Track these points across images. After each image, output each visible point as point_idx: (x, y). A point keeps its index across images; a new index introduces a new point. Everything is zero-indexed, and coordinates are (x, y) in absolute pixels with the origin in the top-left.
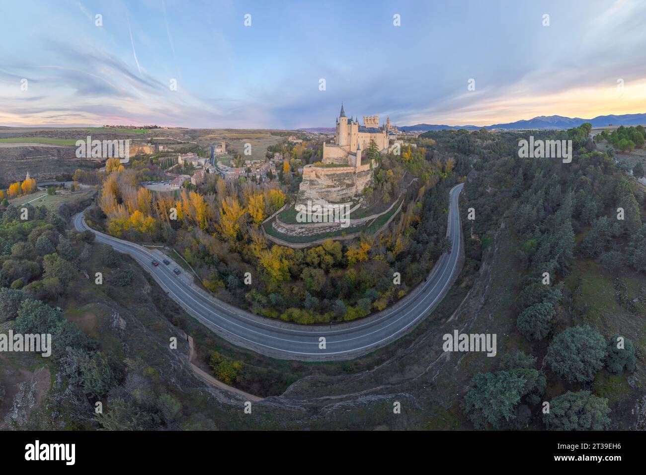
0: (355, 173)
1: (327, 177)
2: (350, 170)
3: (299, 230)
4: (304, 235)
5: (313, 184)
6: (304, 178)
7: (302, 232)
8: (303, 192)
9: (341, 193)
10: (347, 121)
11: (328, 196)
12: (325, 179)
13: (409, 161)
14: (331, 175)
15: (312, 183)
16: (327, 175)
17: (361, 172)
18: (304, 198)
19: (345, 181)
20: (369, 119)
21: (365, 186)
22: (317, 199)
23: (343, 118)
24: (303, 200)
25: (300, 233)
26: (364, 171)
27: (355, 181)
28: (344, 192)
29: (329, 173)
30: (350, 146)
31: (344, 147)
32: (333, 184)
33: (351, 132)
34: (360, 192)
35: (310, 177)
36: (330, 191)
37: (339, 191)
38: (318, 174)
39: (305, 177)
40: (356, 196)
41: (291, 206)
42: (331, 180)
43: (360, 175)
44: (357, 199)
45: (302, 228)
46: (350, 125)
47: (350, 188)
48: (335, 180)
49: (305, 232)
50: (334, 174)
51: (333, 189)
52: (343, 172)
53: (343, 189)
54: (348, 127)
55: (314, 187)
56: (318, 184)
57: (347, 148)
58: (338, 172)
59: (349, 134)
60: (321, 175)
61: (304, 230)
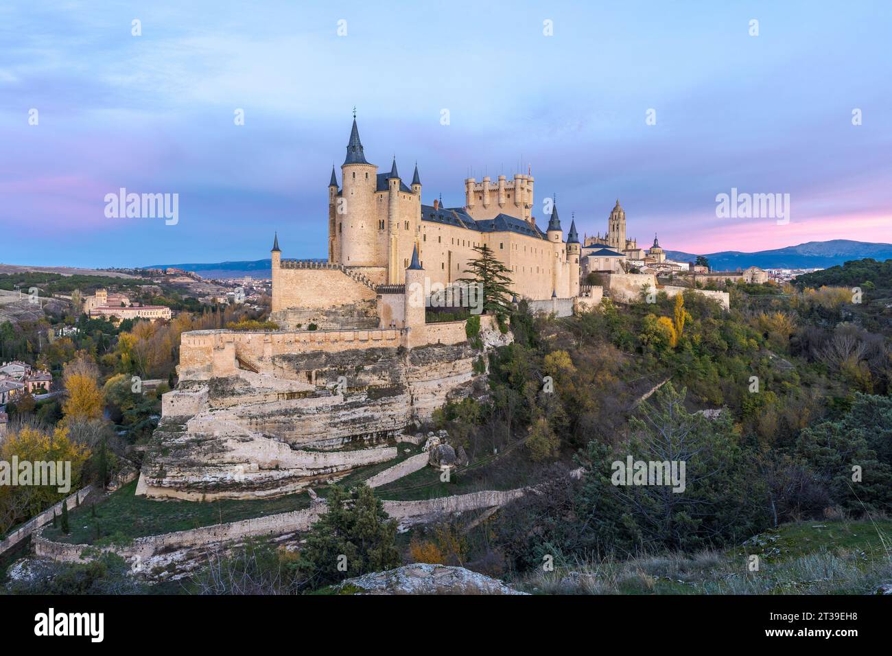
0: (401, 351)
1: (285, 365)
2: (383, 338)
3: (157, 558)
4: (178, 577)
5: (223, 394)
6: (181, 378)
7: (171, 567)
8: (178, 424)
9: (345, 415)
10: (373, 180)
11: (291, 428)
12: (278, 371)
13: (679, 349)
14: (303, 356)
15: (219, 388)
16: (287, 358)
17: (429, 345)
18: (182, 440)
19: (363, 377)
20: (488, 186)
21: (447, 398)
22: (244, 439)
23: (357, 168)
24: (179, 447)
25: (157, 571)
26: (439, 345)
27: (403, 379)
28: (360, 413)
29: (295, 350)
30: (387, 266)
31: (364, 271)
32: (312, 388)
33: (389, 216)
34: (426, 415)
35: (210, 368)
36: (297, 411)
37: (336, 408)
38: (247, 356)
39: (188, 373)
40: (410, 430)
41: (113, 488)
42: (303, 374)
43: (423, 355)
44: (414, 440)
45: (169, 549)
46: (385, 194)
47: (384, 399)
48: (320, 375)
49: (181, 563)
50: (316, 355)
51: (312, 404)
52: (352, 346)
53: (357, 405)
54: (380, 200)
55: (229, 400)
56: (250, 391)
57: (375, 273)
58: (334, 349)
59: (381, 225)
60: (261, 359)
61: (178, 556)
